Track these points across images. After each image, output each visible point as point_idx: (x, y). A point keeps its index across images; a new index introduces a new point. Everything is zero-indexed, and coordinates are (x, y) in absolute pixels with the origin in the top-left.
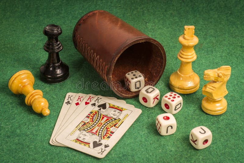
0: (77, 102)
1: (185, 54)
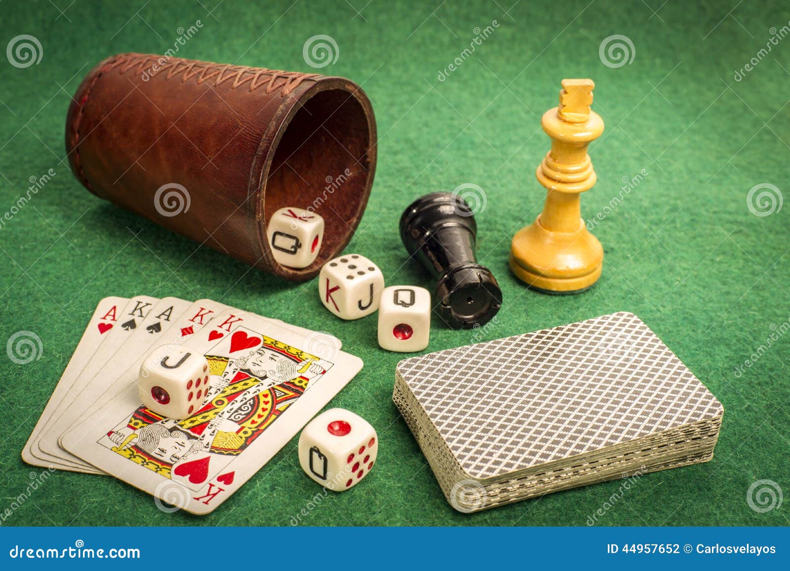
0: (187, 325)
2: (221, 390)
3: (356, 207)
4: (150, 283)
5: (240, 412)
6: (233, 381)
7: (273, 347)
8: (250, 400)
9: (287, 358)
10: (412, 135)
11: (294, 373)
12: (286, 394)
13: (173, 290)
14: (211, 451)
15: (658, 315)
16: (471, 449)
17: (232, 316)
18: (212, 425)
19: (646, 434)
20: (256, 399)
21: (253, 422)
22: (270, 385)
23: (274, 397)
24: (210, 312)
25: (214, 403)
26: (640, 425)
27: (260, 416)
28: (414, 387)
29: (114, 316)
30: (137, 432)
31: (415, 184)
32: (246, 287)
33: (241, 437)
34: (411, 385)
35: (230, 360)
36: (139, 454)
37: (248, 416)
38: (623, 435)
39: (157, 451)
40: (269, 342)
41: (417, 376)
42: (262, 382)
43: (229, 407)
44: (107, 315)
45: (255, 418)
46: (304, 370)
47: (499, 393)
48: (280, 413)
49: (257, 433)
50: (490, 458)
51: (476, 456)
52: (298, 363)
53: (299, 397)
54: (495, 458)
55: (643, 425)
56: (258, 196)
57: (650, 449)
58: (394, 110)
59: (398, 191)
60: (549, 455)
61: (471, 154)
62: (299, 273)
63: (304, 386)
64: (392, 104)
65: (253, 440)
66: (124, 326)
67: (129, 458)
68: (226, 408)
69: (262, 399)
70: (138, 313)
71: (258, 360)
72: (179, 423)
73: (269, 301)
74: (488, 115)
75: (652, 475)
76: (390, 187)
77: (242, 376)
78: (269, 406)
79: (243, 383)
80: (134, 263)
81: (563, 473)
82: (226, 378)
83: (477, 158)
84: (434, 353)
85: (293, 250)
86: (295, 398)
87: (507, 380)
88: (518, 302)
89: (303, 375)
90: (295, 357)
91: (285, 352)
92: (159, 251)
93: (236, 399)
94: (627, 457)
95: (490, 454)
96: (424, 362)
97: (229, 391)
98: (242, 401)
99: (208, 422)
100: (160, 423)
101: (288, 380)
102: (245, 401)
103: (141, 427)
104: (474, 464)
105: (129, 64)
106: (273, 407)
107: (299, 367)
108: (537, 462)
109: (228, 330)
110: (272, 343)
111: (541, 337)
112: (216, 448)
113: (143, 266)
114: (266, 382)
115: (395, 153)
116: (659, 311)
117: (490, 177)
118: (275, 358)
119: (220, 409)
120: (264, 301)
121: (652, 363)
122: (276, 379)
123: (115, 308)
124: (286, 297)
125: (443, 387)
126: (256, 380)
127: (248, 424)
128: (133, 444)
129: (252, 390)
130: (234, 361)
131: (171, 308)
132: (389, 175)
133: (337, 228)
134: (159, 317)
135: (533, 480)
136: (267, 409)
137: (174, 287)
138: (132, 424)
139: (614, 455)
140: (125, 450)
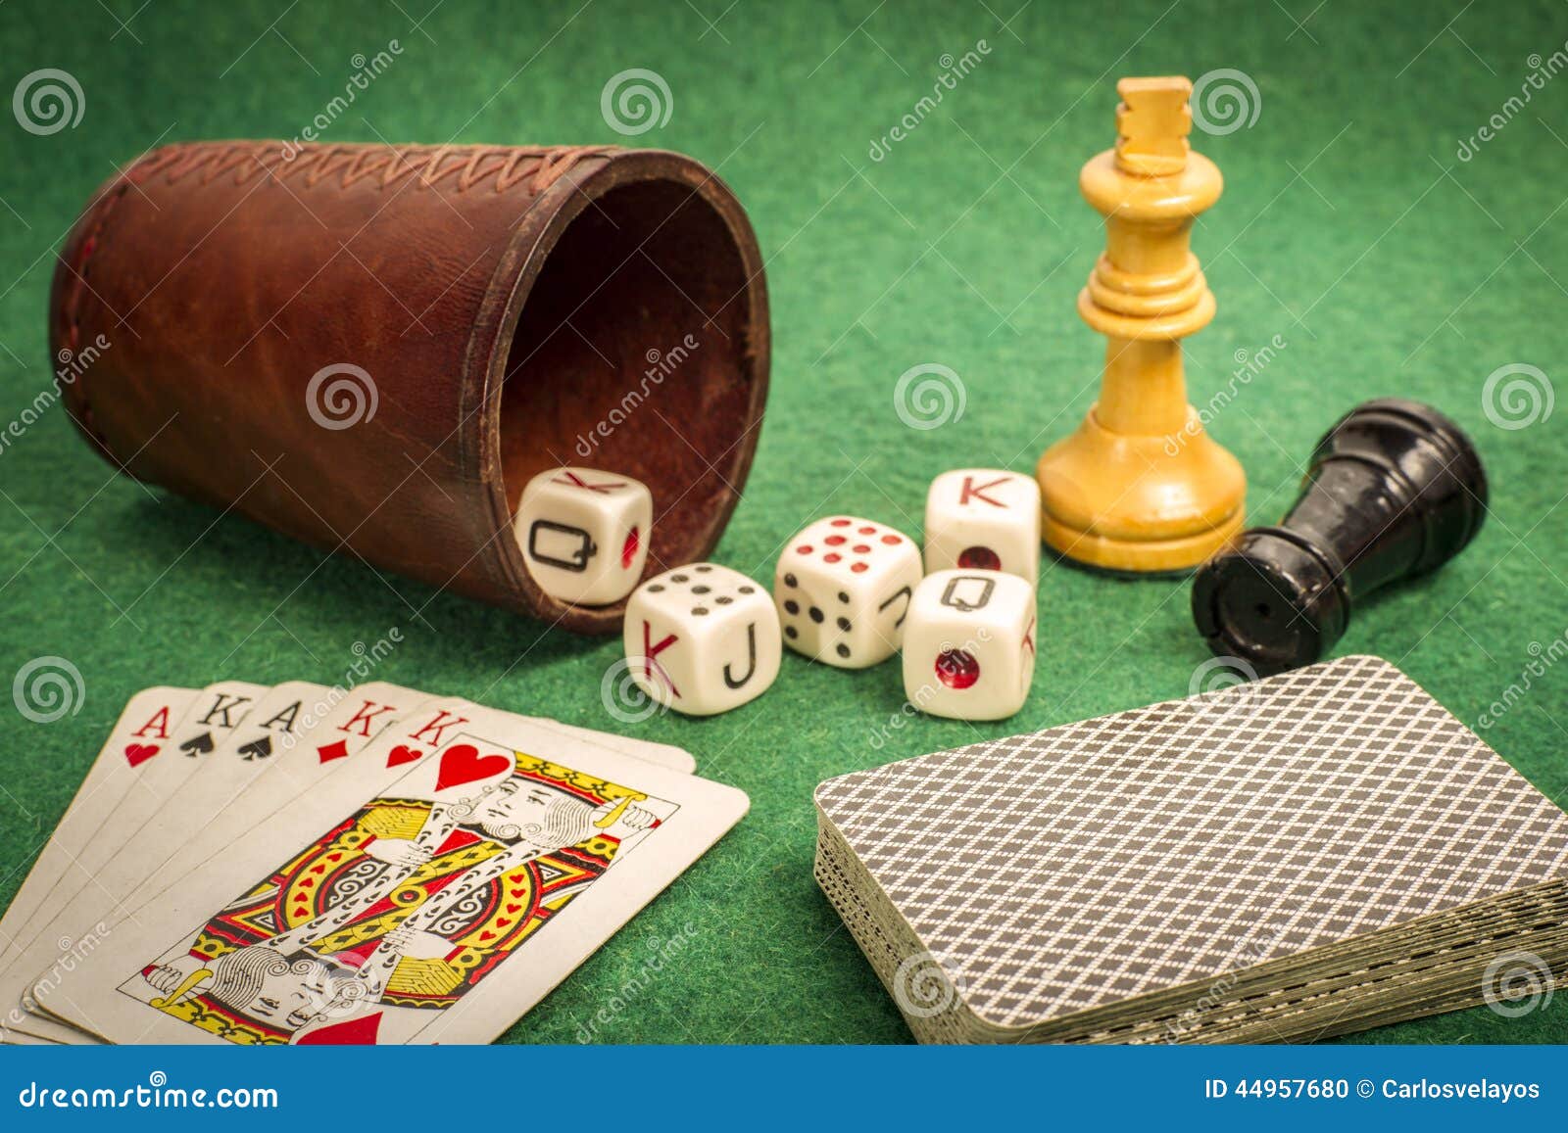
0: (331, 739)
1: (1127, 283)
2: (413, 871)
3: (726, 466)
4: (251, 656)
5: (455, 915)
6: (441, 849)
7: (538, 774)
8: (479, 889)
9: (568, 798)
10: (865, 320)
11: (583, 827)
12: (564, 873)
13: (302, 669)
14: (384, 1002)
15: (1454, 673)
16: (990, 964)
17: (444, 714)
18: (388, 945)
19: (1414, 915)
20: (494, 887)
21: (486, 936)
22: (529, 855)
23: (537, 880)
24: (386, 708)
25: (394, 899)
26: (1399, 897)
27: (502, 923)
28: (854, 836)
29: (163, 728)
30: (212, 965)
31: (873, 421)
32: (472, 656)
33: (456, 969)
34: (847, 831)
35: (435, 806)
36: (214, 1012)
37: (475, 923)
38: (1357, 920)
39: (257, 1004)
40: (528, 765)
41: (863, 812)
42: (509, 849)
43: (431, 904)
44: (148, 726)
45: (491, 926)
46: (609, 820)
47: (1059, 841)
48: (548, 915)
49: (494, 959)
50: (1036, 981)
51: (1001, 977)
52: (596, 806)
53: (594, 879)
54: (1047, 980)
55: (1406, 896)
56: (482, 423)
57: (1431, 953)
58: (826, 273)
59: (834, 439)
60: (1178, 971)
61: (1005, 353)
62: (595, 615)
63: (609, 856)
64: (821, 260)
65: (485, 975)
66: (185, 747)
67: (191, 1022)
68: (423, 907)
69: (509, 886)
70: (219, 718)
71: (503, 803)
72: (311, 942)
73: (527, 685)
74: (1045, 272)
75: (1443, 1020)
76: (814, 431)
77: (462, 838)
78: (524, 901)
79: (466, 852)
80: (213, 616)
81: (1221, 1014)
82: (425, 843)
83: (1019, 362)
84: (904, 763)
85: (578, 561)
86: (585, 880)
87: (1077, 811)
88: (1116, 659)
89: (608, 832)
90: (590, 795)
91: (566, 785)
92: (271, 589)
93: (448, 888)
94: (1378, 973)
95: (1036, 973)
96: (877, 782)
97: (431, 872)
98: (461, 890)
99: (380, 938)
100: (265, 944)
101: (570, 844)
102: (467, 892)
103: (220, 955)
104: (997, 996)
105: (189, 161)
106: (533, 902)
107: (596, 815)
108: (1149, 986)
109: (434, 744)
110: (537, 766)
111: (1160, 718)
112: (399, 995)
113: (234, 622)
114: (519, 850)
115: (827, 361)
116: (1453, 664)
117: (1049, 400)
118: (541, 797)
119: (410, 910)
120: (515, 683)
121: (1428, 761)
122: (543, 841)
123: (165, 711)
124: (567, 673)
125: (922, 834)
126: (495, 847)
127: (473, 940)
128: (200, 992)
129: (485, 868)
130: (445, 807)
131: (297, 706)
132: (812, 406)
133: (684, 515)
134: (267, 725)
135: (1147, 1031)
136: (519, 907)
137: (306, 662)
138: (200, 949)
139: (1345, 969)
140: (182, 1005)
